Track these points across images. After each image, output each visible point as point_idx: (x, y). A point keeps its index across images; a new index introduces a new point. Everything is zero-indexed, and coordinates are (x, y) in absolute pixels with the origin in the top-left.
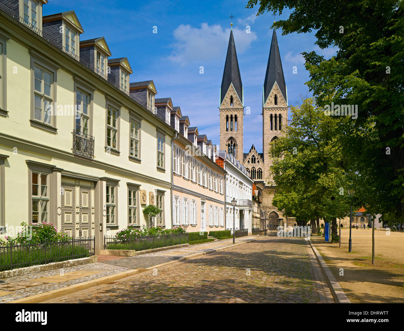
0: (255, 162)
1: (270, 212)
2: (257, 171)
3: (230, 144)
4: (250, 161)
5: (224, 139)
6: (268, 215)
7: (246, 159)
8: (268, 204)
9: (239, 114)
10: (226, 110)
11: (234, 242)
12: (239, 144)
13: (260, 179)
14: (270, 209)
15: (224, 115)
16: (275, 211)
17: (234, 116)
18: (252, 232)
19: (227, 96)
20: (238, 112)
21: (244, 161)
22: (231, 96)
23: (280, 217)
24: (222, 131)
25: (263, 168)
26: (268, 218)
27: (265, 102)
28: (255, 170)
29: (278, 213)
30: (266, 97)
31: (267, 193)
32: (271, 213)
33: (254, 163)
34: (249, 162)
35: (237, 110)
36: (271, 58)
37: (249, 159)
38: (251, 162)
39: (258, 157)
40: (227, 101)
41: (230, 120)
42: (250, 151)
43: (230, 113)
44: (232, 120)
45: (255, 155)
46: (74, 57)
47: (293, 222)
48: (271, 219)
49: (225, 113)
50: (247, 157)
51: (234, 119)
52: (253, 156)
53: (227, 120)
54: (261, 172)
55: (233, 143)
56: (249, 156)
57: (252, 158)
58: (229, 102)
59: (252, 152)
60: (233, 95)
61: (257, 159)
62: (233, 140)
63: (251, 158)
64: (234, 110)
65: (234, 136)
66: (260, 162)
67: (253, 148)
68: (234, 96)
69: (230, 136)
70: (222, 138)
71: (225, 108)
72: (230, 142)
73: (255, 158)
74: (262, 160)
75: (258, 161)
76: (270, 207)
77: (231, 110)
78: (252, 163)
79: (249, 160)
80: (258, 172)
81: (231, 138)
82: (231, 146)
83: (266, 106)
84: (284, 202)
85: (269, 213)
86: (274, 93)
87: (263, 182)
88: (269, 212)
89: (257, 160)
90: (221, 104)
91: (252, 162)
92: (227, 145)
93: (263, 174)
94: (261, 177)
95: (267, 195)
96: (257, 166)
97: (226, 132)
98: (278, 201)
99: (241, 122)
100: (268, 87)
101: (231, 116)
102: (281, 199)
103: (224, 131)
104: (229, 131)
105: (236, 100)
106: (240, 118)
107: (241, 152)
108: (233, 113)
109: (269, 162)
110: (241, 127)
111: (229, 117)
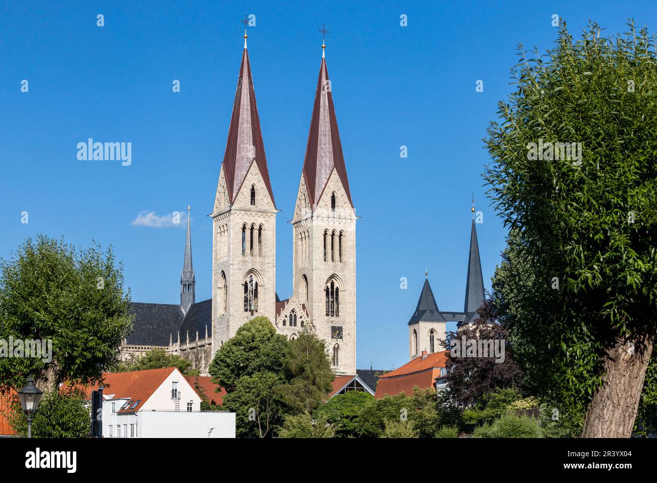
0: (296, 323)
3: (248, 282)
4: (288, 320)
5: (238, 272)
7: (281, 317)
9: (268, 223)
10: (243, 212)
12: (268, 284)
15: (239, 223)
17: (257, 227)
19: (244, 186)
20: (267, 218)
21: (276, 320)
22: (253, 186)
24: (236, 256)
33: (294, 325)
34: (284, 322)
35: (264, 215)
37: (286, 316)
38: (288, 323)
39: (303, 314)
40: (245, 194)
41: (248, 232)
43: (251, 220)
44: (252, 234)
45: (297, 310)
49: (240, 219)
50: (283, 313)
51: (257, 232)
52: (293, 311)
53: (244, 232)
55: (254, 282)
56: (285, 309)
57: (291, 315)
58: (249, 196)
59: (292, 303)
60: (256, 183)
61: (301, 317)
63: (288, 315)
64: (259, 214)
65: (257, 267)
66: (305, 323)
67: (294, 296)
68: (257, 187)
69: (250, 267)
70: (235, 269)
71: (242, 208)
72: (248, 279)
73: (295, 316)
74: (309, 320)
75: (302, 323)
77: (254, 214)
78: (291, 325)
79: (286, 319)
81: (251, 271)
86: (331, 187)
89: (299, 321)
91: (290, 323)
92: (243, 285)
97: (242, 258)
99: (270, 241)
101: (253, 225)
103: (238, 256)
104: (248, 258)
105: (262, 195)
106: (269, 232)
107: (272, 300)
108: (257, 220)
109: (322, 326)
110: (271, 251)
111: (248, 227)
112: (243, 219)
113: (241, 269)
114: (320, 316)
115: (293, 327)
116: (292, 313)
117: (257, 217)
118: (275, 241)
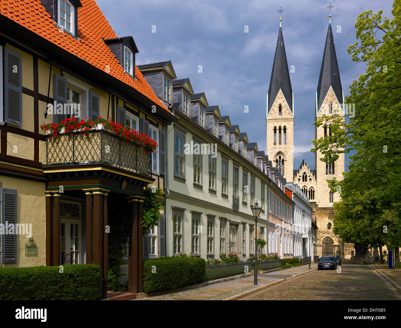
0: (307, 180)
1: (324, 237)
2: (308, 190)
3: (278, 159)
4: (301, 178)
5: (271, 154)
6: (321, 241)
7: (297, 177)
8: (321, 229)
9: (289, 125)
10: (274, 121)
11: (310, 268)
12: (289, 159)
13: (312, 199)
14: (324, 233)
15: (271, 127)
16: (329, 236)
17: (282, 128)
18: (314, 260)
19: (275, 105)
20: (288, 122)
21: (294, 179)
22: (280, 104)
23: (335, 243)
24: (270, 145)
25: (316, 187)
26: (322, 245)
27: (318, 110)
28: (307, 190)
29: (333, 239)
30: (320, 104)
31: (320, 216)
32: (324, 239)
33: (305, 181)
34: (299, 179)
35: (286, 120)
36: (325, 59)
37: (300, 176)
38: (301, 180)
39: (310, 174)
40: (275, 110)
41: (278, 131)
42: (301, 168)
43: (278, 124)
44: (280, 132)
45: (307, 172)
46: (226, 143)
47: (350, 248)
48: (324, 245)
49: (272, 124)
50: (298, 175)
51: (282, 131)
52: (305, 173)
53: (275, 132)
54: (314, 191)
55: (282, 159)
56: (300, 173)
57: (303, 176)
58: (277, 111)
59: (304, 169)
61: (309, 176)
62: (281, 155)
63: (302, 176)
64: (283, 120)
65: (282, 151)
66: (312, 179)
67: (305, 164)
68: (283, 105)
69: (278, 150)
70: (269, 153)
71: (273, 118)
72: (278, 158)
73: (306, 176)
74: (314, 177)
75: (310, 179)
76: (324, 231)
77: (280, 120)
78: (303, 181)
79: (300, 178)
80: (310, 191)
81: (279, 153)
82: (280, 161)
83: (319, 115)
84: (346, 229)
85: (322, 239)
86: (329, 99)
87: (316, 202)
88: (322, 237)
89: (308, 178)
90: (268, 114)
91: (303, 180)
92: (274, 161)
93: (315, 193)
94: (314, 198)
95: (320, 217)
96: (309, 185)
97: (273, 146)
98: (339, 229)
99: (290, 135)
100: (322, 93)
101: (280, 127)
102: (343, 226)
103: (271, 145)
104: (277, 145)
105: (285, 109)
106: (290, 130)
107: (291, 168)
108: (282, 124)
109: (322, 180)
110: (290, 140)
111: (278, 128)
112: (274, 124)
113: (273, 152)
114: (321, 175)
115: (305, 182)
116: (304, 174)
117: (282, 122)
118: (293, 135)
